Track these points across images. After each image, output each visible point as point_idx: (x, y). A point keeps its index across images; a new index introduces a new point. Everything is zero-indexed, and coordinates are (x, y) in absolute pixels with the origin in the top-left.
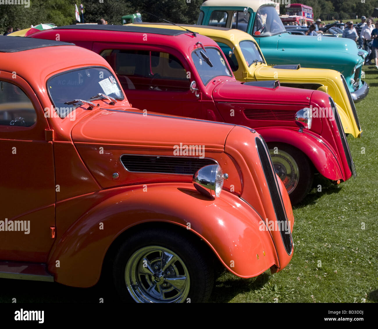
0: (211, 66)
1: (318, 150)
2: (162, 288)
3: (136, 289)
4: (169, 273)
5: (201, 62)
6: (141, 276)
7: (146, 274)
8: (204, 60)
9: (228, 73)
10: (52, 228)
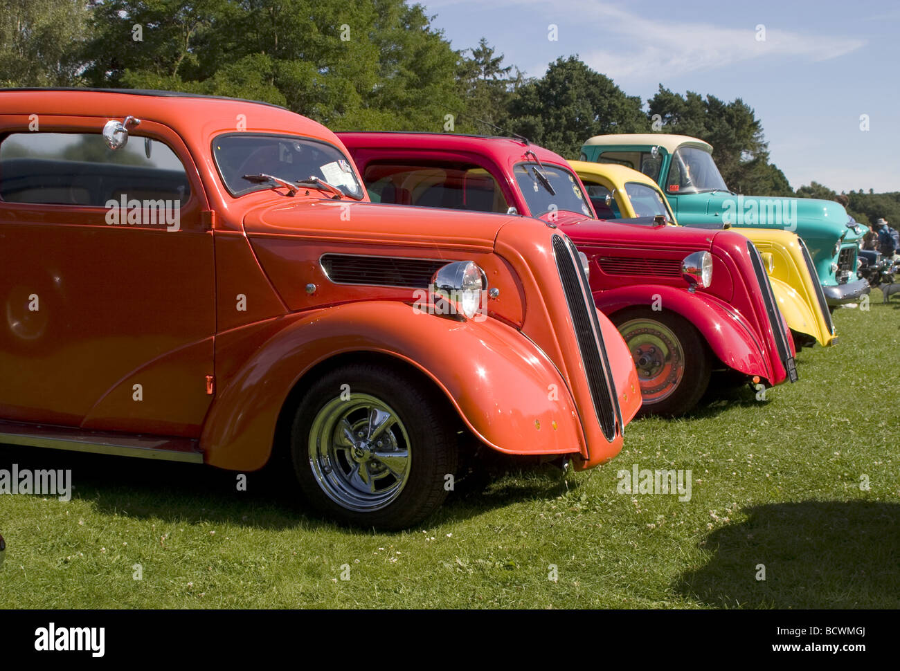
0: (553, 193)
1: (723, 329)
2: (370, 472)
3: (327, 473)
4: (380, 443)
5: (536, 188)
6: (338, 451)
7: (345, 447)
8: (540, 183)
9: (586, 212)
10: (208, 377)
